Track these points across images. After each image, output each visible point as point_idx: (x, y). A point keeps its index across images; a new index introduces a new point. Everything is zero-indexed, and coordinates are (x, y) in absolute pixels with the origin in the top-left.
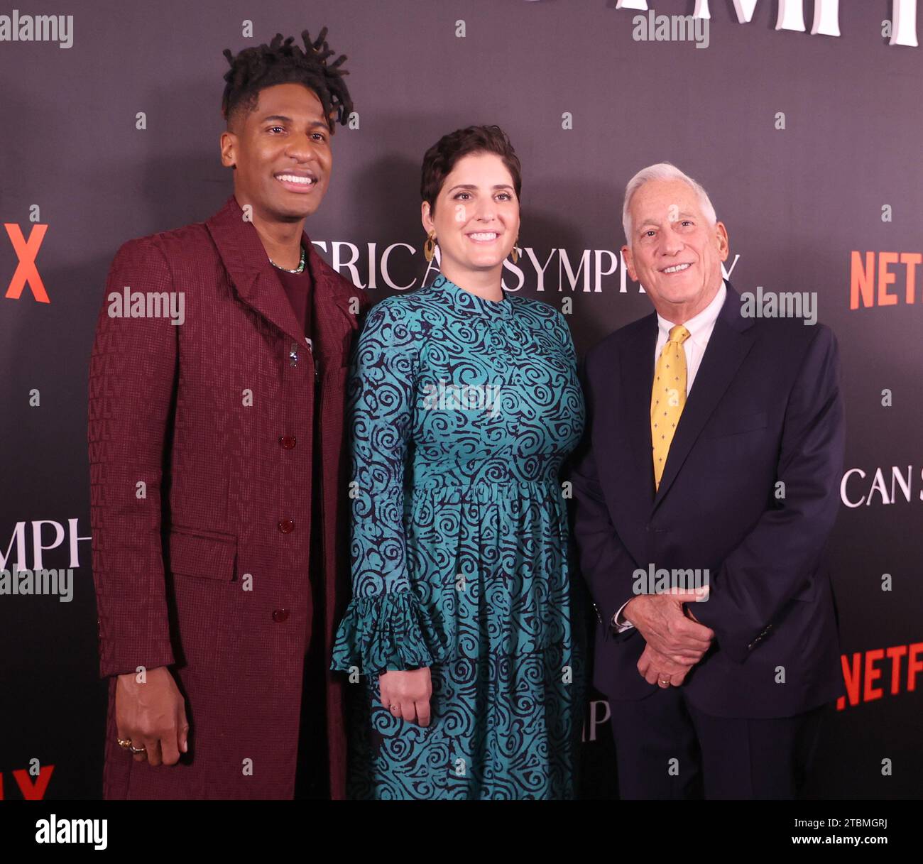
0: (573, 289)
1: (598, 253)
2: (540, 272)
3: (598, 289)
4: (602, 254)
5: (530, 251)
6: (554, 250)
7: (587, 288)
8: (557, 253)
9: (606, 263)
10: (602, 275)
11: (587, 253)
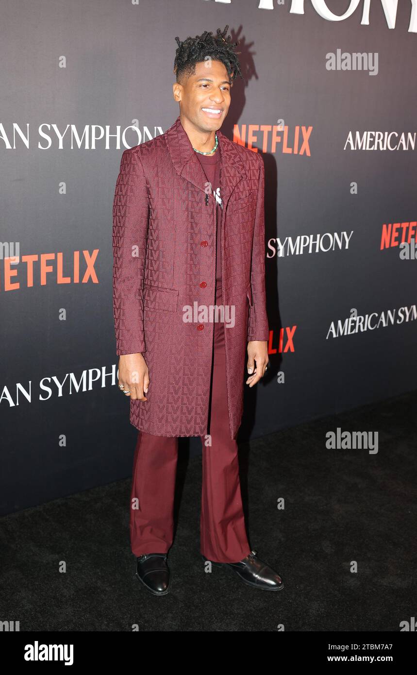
0: (79, 147)
1: (94, 127)
2: (61, 138)
3: (93, 147)
4: (96, 127)
5: (55, 126)
6: (68, 126)
7: (87, 147)
8: (70, 128)
9: (98, 133)
10: (96, 140)
11: (87, 127)
